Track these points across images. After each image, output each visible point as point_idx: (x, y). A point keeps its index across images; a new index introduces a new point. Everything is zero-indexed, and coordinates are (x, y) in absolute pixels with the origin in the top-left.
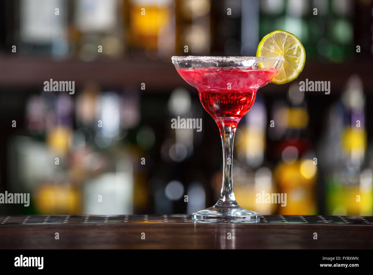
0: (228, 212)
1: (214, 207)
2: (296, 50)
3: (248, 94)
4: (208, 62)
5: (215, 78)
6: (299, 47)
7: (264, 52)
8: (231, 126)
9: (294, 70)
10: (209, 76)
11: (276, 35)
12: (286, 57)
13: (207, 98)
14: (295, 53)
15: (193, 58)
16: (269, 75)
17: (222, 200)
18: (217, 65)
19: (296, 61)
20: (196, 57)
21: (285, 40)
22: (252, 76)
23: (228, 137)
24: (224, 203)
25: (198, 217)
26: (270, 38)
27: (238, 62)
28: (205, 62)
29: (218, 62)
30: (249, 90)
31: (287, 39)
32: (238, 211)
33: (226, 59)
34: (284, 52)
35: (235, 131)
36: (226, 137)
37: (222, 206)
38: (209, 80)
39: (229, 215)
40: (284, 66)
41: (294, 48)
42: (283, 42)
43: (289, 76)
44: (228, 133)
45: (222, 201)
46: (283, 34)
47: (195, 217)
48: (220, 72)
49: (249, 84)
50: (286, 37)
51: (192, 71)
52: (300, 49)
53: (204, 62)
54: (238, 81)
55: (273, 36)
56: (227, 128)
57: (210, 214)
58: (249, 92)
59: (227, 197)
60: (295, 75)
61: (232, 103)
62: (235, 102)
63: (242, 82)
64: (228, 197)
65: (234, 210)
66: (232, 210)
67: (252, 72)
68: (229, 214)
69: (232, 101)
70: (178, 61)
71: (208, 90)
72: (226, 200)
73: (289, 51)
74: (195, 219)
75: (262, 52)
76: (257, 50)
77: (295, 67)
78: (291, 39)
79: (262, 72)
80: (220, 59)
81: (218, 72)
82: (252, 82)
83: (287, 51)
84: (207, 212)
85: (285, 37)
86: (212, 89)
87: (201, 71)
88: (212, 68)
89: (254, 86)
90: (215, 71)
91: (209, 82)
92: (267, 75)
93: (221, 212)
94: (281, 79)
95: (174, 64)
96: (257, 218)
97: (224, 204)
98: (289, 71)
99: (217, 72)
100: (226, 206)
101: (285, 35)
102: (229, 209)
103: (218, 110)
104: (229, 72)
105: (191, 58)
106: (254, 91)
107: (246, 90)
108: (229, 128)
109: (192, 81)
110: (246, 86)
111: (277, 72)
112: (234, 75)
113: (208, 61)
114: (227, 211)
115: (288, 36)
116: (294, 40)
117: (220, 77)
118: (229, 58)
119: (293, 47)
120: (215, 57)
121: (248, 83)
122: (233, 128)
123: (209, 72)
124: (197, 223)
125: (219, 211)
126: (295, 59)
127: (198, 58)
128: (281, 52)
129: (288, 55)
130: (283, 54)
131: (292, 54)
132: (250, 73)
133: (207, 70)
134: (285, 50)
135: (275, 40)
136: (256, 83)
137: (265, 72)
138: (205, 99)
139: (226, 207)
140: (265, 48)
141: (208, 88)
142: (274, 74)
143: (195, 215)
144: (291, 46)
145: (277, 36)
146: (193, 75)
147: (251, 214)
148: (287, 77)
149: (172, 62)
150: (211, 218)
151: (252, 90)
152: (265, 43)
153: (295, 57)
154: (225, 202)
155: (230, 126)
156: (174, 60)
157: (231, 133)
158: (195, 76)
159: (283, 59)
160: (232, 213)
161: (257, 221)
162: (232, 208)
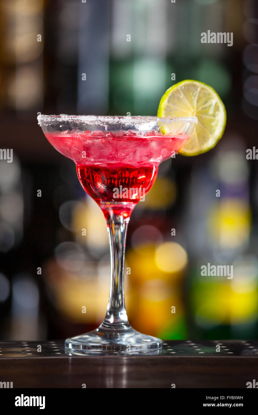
0: (118, 338)
1: (98, 330)
2: (212, 109)
3: (147, 170)
4: (93, 124)
5: (102, 147)
6: (216, 104)
7: (168, 110)
8: (123, 215)
9: (210, 136)
10: (93, 144)
11: (185, 86)
12: (200, 118)
13: (89, 176)
14: (211, 112)
15: (70, 119)
16: (177, 144)
17: (109, 320)
18: (106, 129)
19: (213, 124)
20: (76, 117)
21: (197, 93)
22: (154, 145)
23: (118, 229)
24: (111, 325)
25: (73, 346)
26: (177, 91)
27: (136, 125)
28: (88, 125)
29: (107, 123)
30: (149, 164)
31: (200, 92)
32: (131, 337)
33: (118, 119)
34: (197, 109)
35: (127, 222)
36: (115, 229)
37: (109, 329)
38: (93, 149)
39: (119, 343)
40: (197, 130)
41: (210, 106)
42: (195, 96)
43: (203, 144)
44: (118, 224)
45: (109, 322)
46: (194, 86)
47: (70, 346)
48: (109, 138)
49: (149, 156)
50: (199, 89)
51: (68, 136)
52: (218, 107)
53: (86, 124)
54: (135, 152)
55: (181, 88)
56: (118, 217)
57: (91, 342)
58: (148, 166)
59: (116, 317)
60: (210, 143)
61: (127, 182)
62: (131, 181)
63: (141, 152)
64: (118, 315)
65: (126, 336)
66: (123, 335)
67: (155, 139)
68: (119, 341)
69: (127, 180)
70: (47, 123)
71: (91, 164)
72: (114, 320)
73: (203, 109)
74: (70, 349)
75: (166, 110)
76: (159, 107)
77: (212, 132)
78: (205, 93)
79: (168, 139)
80: (110, 120)
81: (107, 138)
82: (153, 152)
83: (200, 108)
84: (88, 338)
85: (197, 89)
86: (95, 162)
87: (82, 136)
88: (98, 132)
89: (156, 158)
90: (101, 137)
91: (92, 152)
92: (175, 144)
93: (108, 339)
94: (193, 148)
95: (40, 126)
96: (158, 347)
97: (113, 326)
98: (203, 138)
99: (105, 138)
100: (114, 329)
101: (198, 87)
102: (118, 334)
103: (105, 192)
104: (122, 139)
105: (68, 119)
106: (155, 166)
107: (145, 164)
108: (120, 219)
109: (67, 151)
110: (145, 159)
111: (188, 139)
112: (129, 144)
113: (92, 122)
114: (116, 337)
115: (202, 89)
116: (209, 94)
117: (110, 146)
118: (123, 118)
119: (208, 104)
120: (103, 117)
121: (149, 154)
122: (125, 218)
123: (94, 138)
124: (73, 355)
125: (104, 337)
126: (212, 121)
127: (79, 119)
128: (193, 110)
129: (201, 115)
130: (195, 113)
131: (206, 113)
132: (152, 141)
133: (90, 135)
134: (198, 108)
135: (184, 93)
136: (159, 154)
137: (173, 139)
138: (87, 177)
139: (114, 331)
140: (170, 105)
141: (90, 161)
142: (184, 142)
143: (70, 342)
144: (206, 102)
145: (187, 88)
146: (70, 142)
147: (149, 340)
148: (200, 146)
149: (39, 124)
150: (93, 347)
151: (152, 164)
152: (170, 97)
153: (212, 118)
154: (114, 323)
155: (121, 215)
156: (41, 121)
157: (123, 224)
158: (73, 143)
159: (196, 120)
160: (124, 339)
161: (158, 351)
162: (123, 332)
